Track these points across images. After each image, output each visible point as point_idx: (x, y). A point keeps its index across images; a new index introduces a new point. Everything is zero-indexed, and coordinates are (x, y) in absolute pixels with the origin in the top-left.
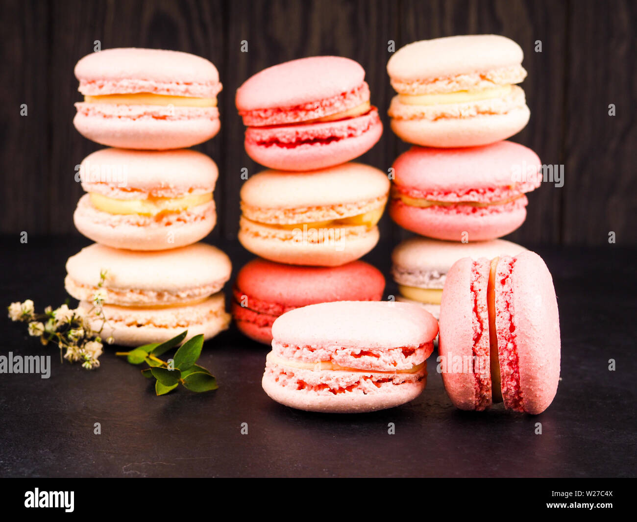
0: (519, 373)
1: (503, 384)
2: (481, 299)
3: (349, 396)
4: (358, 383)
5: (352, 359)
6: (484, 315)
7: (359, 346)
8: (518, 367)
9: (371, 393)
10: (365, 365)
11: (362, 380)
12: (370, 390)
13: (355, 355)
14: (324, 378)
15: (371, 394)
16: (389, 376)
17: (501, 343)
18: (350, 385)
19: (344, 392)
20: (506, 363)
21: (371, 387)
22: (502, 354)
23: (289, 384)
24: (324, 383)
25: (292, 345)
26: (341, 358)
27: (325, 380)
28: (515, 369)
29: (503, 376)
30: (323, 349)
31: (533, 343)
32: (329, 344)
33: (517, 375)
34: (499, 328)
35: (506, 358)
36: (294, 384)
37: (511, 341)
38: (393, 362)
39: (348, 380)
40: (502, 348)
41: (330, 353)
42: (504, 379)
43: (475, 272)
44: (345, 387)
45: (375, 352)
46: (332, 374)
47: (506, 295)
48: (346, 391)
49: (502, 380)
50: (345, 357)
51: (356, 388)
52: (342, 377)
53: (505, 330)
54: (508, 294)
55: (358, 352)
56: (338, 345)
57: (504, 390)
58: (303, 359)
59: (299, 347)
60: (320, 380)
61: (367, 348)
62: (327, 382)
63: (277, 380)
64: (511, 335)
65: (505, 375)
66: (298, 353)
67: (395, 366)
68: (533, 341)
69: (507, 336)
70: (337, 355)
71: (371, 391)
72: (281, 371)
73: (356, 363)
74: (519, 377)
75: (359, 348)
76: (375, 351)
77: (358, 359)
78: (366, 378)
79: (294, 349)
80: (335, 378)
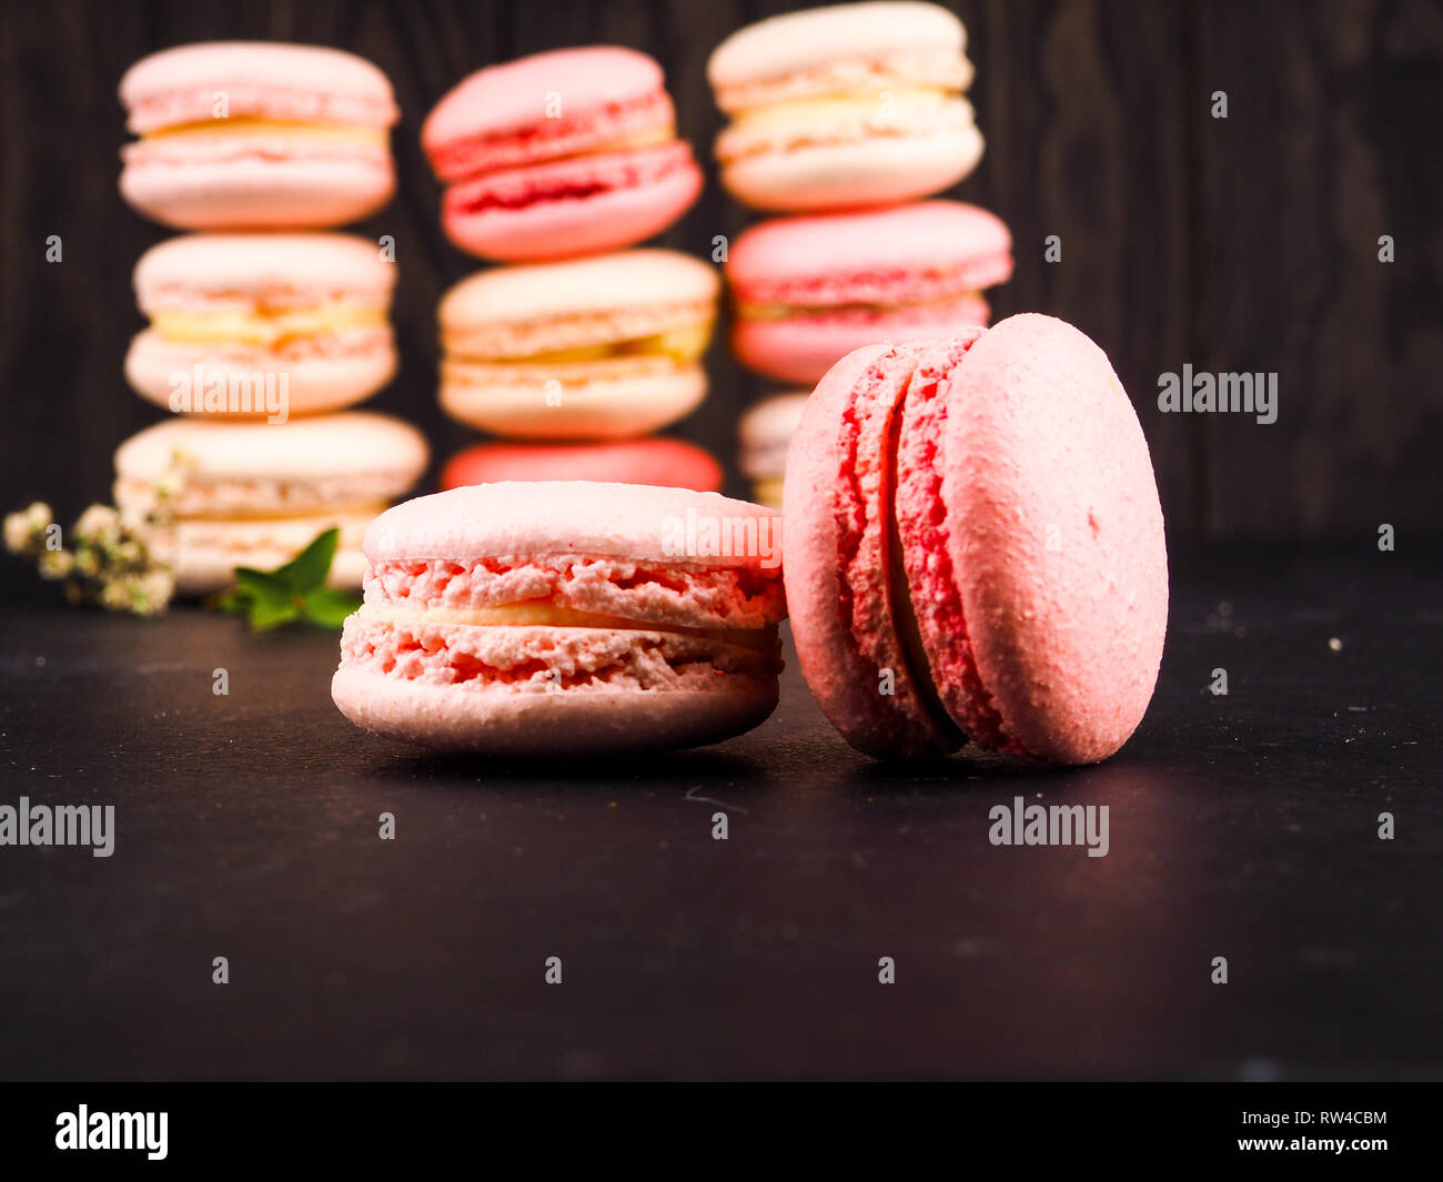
0: (968, 639)
1: (939, 674)
2: (865, 439)
3: (603, 692)
4: (628, 657)
5: (612, 590)
6: (870, 482)
7: (632, 557)
8: (963, 622)
9: (661, 686)
10: (646, 609)
11: (639, 651)
12: (659, 677)
13: (620, 580)
14: (535, 643)
15: (659, 690)
16: (705, 645)
17: (914, 556)
18: (605, 662)
19: (590, 683)
20: (930, 611)
21: (661, 668)
22: (919, 587)
23: (429, 671)
24: (535, 655)
25: (439, 564)
26: (583, 586)
27: (539, 650)
28: (958, 629)
29: (932, 650)
30: (531, 566)
31: (995, 551)
32: (550, 551)
33: (964, 643)
34: (904, 513)
35: (928, 597)
36: (443, 669)
37: (937, 548)
38: (719, 606)
39: (600, 648)
40: (915, 569)
41: (551, 575)
42: (936, 659)
43: (875, 373)
44: (592, 669)
45: (673, 575)
46: (556, 633)
47: (929, 424)
48: (594, 679)
49: (931, 661)
50: (596, 585)
51: (621, 674)
52: (587, 641)
53: (920, 520)
54: (934, 421)
55: (629, 571)
56: (574, 553)
57: (943, 689)
58: (474, 597)
59: (462, 564)
60: (522, 650)
61: (652, 563)
62: (545, 655)
63: (389, 666)
64: (937, 532)
65: (935, 646)
66: (457, 584)
67: (723, 615)
68: (995, 547)
69: (926, 536)
70: (573, 577)
71: (660, 682)
72: (403, 642)
73: (624, 600)
74: (969, 648)
75: (631, 561)
76: (673, 573)
77: (628, 591)
78: (647, 645)
79: (444, 575)
80: (566, 642)
